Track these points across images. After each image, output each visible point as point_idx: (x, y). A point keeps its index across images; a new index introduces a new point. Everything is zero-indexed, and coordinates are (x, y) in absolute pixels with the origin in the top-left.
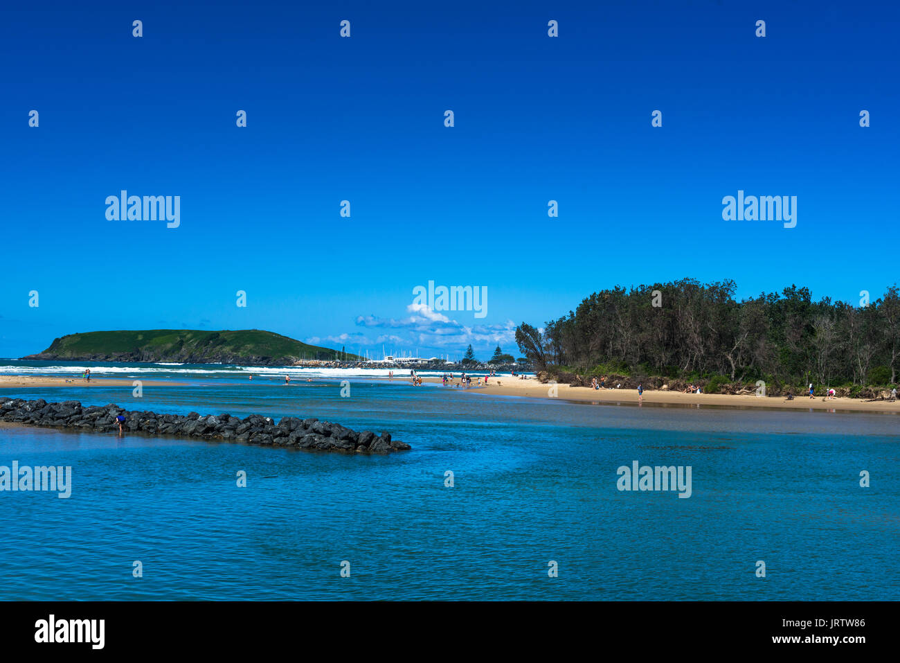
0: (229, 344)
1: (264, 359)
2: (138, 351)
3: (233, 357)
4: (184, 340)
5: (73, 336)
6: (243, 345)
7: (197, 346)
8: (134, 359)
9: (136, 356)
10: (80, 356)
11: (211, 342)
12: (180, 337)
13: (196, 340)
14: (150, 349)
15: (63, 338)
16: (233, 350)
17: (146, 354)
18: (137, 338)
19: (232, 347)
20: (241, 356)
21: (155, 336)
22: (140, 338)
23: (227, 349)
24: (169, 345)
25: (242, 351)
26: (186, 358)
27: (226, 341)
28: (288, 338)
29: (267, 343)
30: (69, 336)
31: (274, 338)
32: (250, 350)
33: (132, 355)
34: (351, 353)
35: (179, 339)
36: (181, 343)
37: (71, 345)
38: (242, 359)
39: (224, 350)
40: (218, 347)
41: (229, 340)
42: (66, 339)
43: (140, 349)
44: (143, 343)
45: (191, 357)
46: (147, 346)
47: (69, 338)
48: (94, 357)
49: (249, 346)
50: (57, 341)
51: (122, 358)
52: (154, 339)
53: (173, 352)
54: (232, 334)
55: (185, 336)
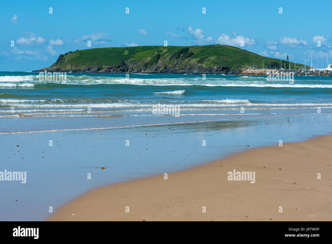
0: (196, 57)
1: (224, 69)
2: (124, 64)
3: (199, 67)
4: (161, 55)
5: (74, 52)
6: (207, 57)
7: (170, 59)
8: (121, 70)
9: (122, 68)
10: (78, 69)
11: (182, 55)
12: (158, 52)
13: (171, 54)
14: (133, 62)
15: (66, 54)
16: (199, 62)
17: (130, 66)
18: (124, 53)
19: (198, 59)
20: (204, 67)
21: (138, 51)
22: (126, 53)
23: (194, 61)
24: (149, 59)
25: (205, 62)
26: (161, 69)
27: (193, 54)
28: (246, 51)
29: (227, 56)
30: (71, 52)
31: (234, 52)
32: (213, 62)
33: (119, 67)
34: (299, 63)
35: (156, 53)
36: (158, 57)
37: (71, 60)
38: (206, 70)
39: (192, 62)
40: (186, 60)
41: (195, 53)
42: (68, 55)
43: (125, 62)
44: (128, 57)
45: (165, 68)
46: (131, 59)
47: (70, 54)
48: (89, 69)
49: (213, 58)
50: (62, 56)
51: (111, 70)
52: (137, 54)
53: (152, 64)
54: (197, 49)
55: (162, 50)
